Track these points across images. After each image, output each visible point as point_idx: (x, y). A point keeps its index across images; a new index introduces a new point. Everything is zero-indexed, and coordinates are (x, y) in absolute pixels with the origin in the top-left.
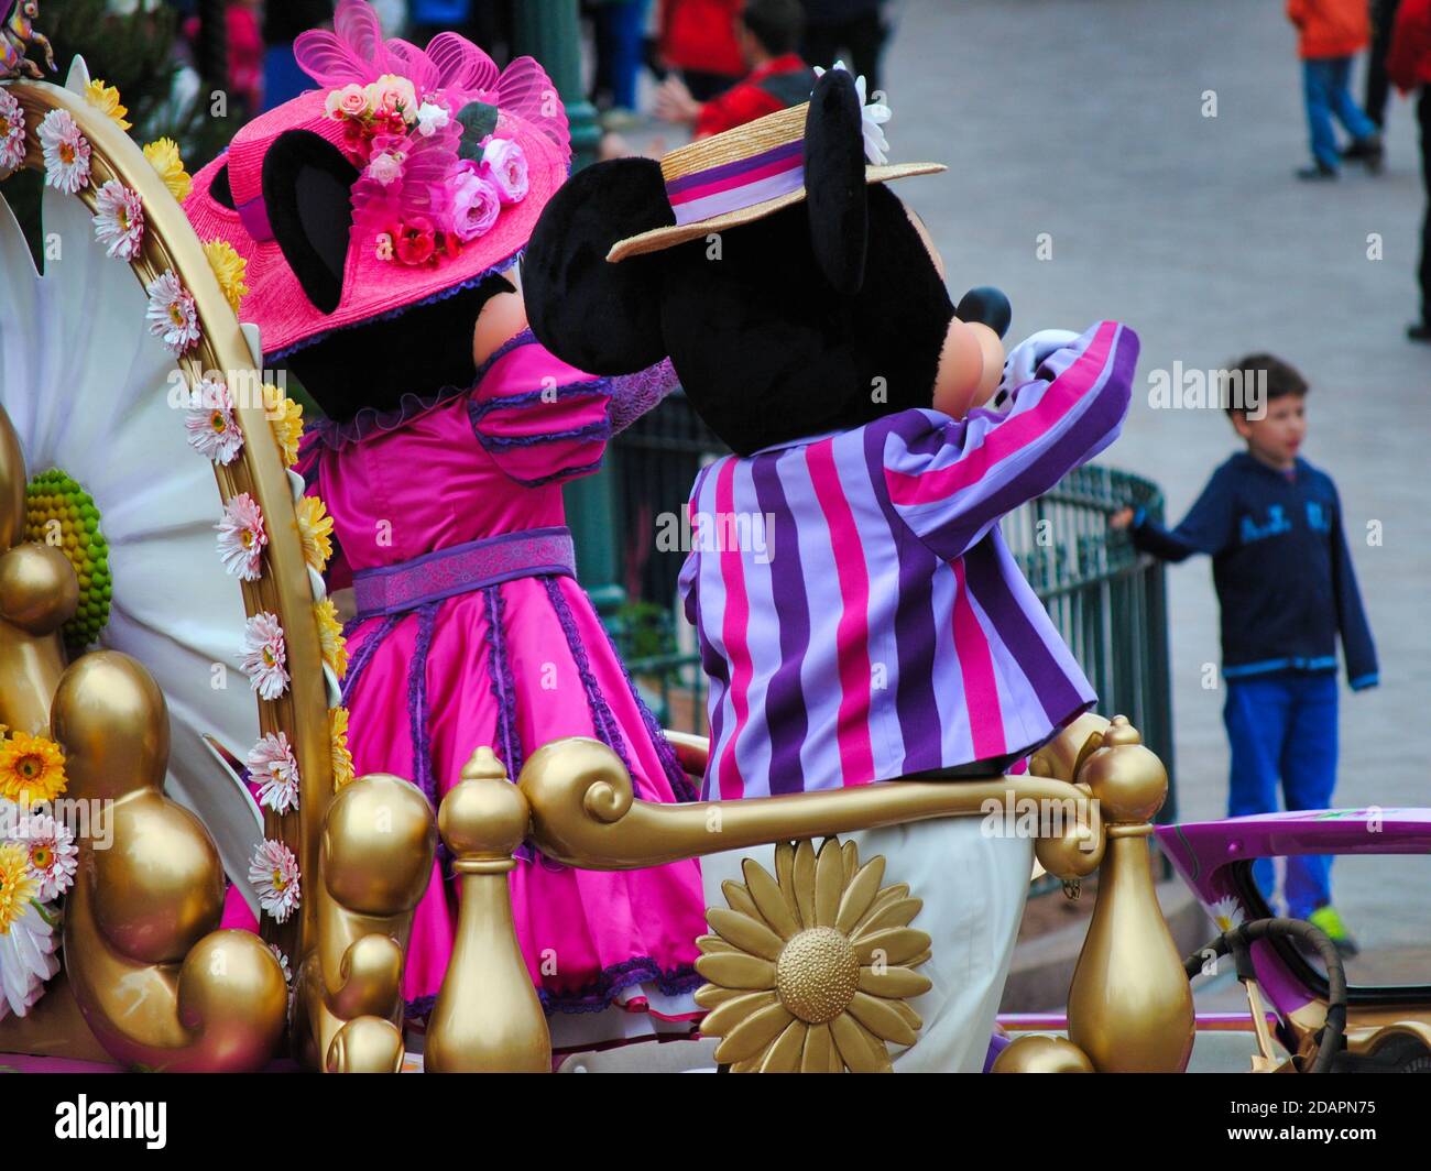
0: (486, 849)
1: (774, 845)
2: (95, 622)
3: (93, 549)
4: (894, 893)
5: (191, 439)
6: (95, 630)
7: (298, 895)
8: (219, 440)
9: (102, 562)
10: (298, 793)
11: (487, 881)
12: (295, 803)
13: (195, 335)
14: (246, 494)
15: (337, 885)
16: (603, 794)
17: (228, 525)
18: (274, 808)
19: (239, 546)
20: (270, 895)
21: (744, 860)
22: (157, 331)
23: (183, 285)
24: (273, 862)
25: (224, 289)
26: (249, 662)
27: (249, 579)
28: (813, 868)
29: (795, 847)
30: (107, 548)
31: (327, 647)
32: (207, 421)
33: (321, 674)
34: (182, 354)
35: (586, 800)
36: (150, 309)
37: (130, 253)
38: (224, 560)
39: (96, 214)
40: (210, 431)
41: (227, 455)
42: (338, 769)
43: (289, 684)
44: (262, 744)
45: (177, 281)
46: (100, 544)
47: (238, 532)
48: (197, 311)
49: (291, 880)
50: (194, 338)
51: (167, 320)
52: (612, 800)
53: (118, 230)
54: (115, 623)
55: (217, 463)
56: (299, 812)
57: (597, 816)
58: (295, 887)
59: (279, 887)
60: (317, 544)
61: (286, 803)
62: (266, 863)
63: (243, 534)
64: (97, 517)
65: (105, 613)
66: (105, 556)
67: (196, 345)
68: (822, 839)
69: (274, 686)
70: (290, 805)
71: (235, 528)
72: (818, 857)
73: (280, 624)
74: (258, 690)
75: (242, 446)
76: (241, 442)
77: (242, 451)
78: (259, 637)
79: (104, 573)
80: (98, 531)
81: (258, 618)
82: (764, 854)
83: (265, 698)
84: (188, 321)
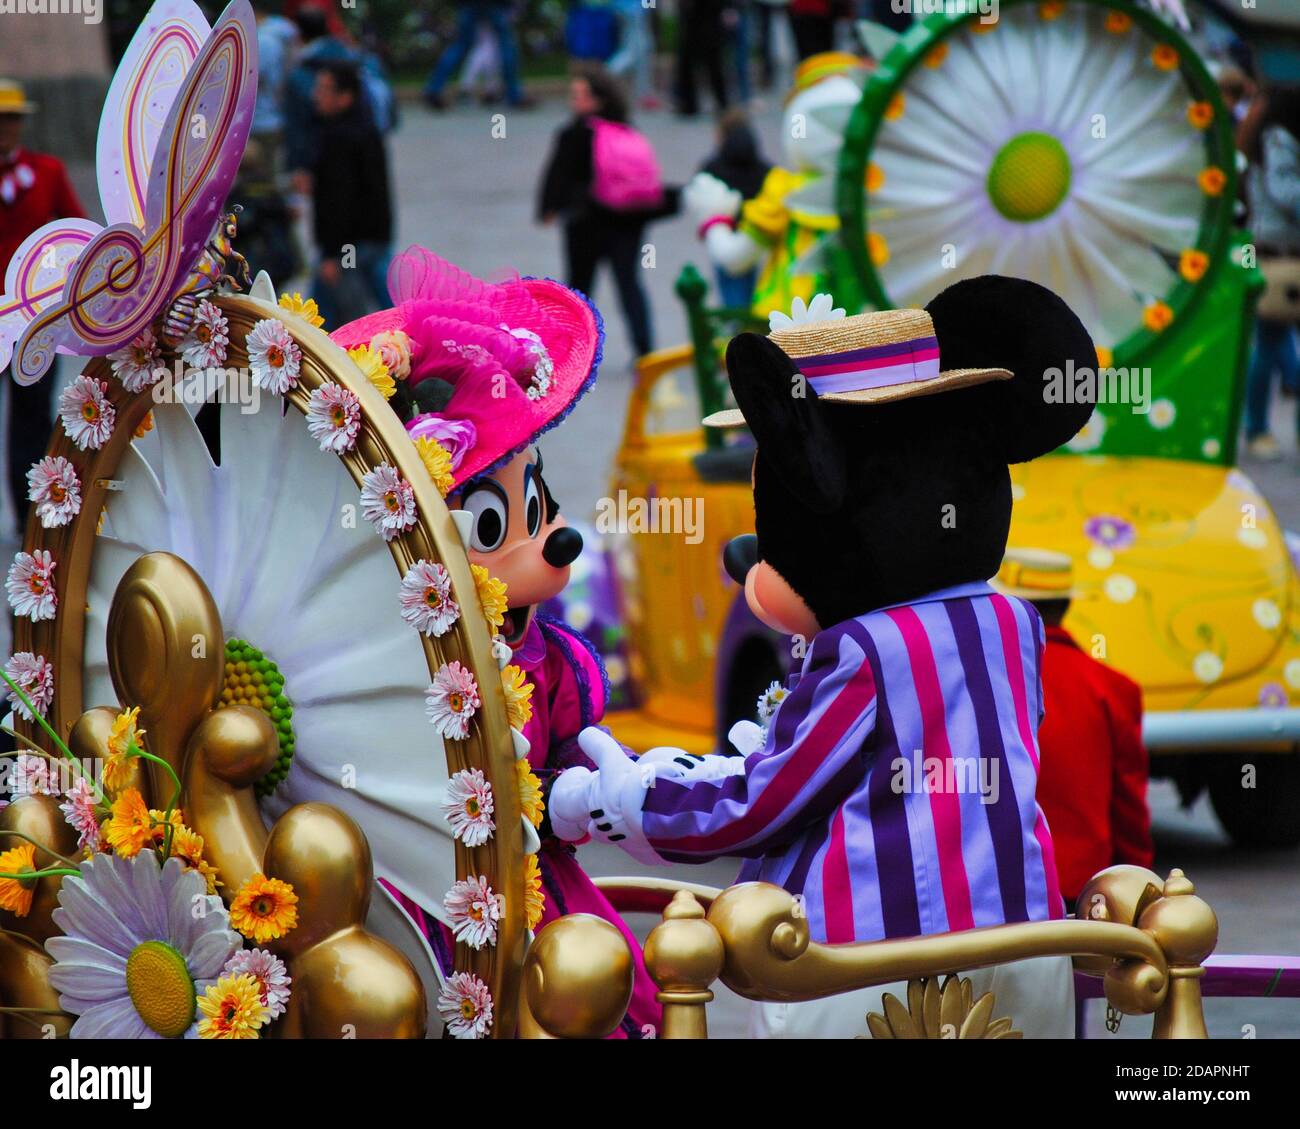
0: (687, 982)
1: (907, 982)
2: (275, 776)
3: (277, 711)
4: (1000, 1026)
5: (404, 613)
6: (273, 783)
7: (490, 1023)
8: (433, 613)
9: (286, 723)
10: (496, 931)
11: (687, 1011)
12: (493, 941)
13: (411, 521)
14: (457, 662)
15: (546, 1014)
16: (788, 934)
17: (438, 690)
18: (470, 944)
19: (448, 709)
20: (457, 1022)
21: (885, 995)
22: (371, 517)
23: (401, 476)
24: (464, 993)
25: (435, 481)
26: (453, 812)
27: (457, 739)
28: (939, 1002)
29: (924, 984)
30: (291, 709)
31: (525, 800)
32: (420, 597)
33: (520, 824)
34: (395, 538)
35: (773, 939)
36: (363, 497)
37: (345, 448)
38: (433, 721)
39: (305, 413)
40: (423, 606)
41: (441, 626)
42: (530, 910)
43: (493, 832)
44: (463, 887)
45: (393, 471)
46: (284, 706)
47: (448, 697)
48: (415, 500)
49: (482, 1010)
50: (411, 523)
51: (381, 507)
52: (795, 940)
53: (331, 427)
54: (296, 778)
55: (428, 634)
56: (496, 947)
57: (783, 953)
58: (488, 1015)
59: (468, 1015)
60: (520, 708)
61: (484, 941)
62: (455, 993)
63: (455, 699)
64: (281, 682)
65: (286, 768)
66: (289, 717)
67: (410, 530)
68: (945, 977)
69: (477, 834)
70: (488, 941)
71: (445, 693)
72: (942, 992)
73: (486, 779)
74: (461, 837)
75: (457, 620)
76: (457, 616)
77: (458, 624)
78: (465, 791)
79: (287, 731)
80: (283, 695)
81: (464, 773)
82: (899, 989)
83: (468, 845)
84: (403, 507)
